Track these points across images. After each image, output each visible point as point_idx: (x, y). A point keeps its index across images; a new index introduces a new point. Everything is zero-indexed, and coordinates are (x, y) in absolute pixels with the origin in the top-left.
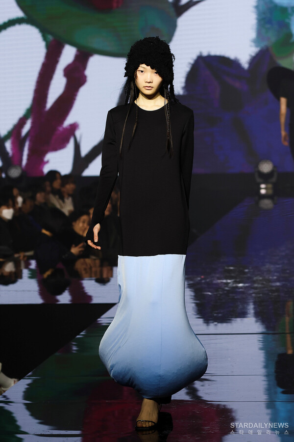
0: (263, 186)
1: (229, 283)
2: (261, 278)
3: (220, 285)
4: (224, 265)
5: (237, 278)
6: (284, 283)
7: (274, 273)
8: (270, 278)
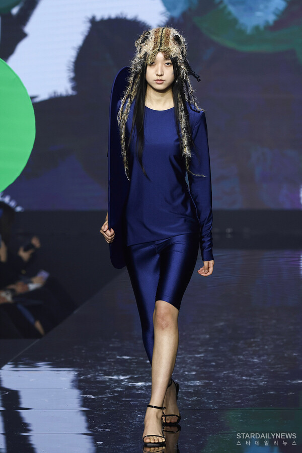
3: (108, 384)
4: (115, 353)
5: (134, 374)
6: (207, 381)
7: (193, 365)
8: (186, 373)
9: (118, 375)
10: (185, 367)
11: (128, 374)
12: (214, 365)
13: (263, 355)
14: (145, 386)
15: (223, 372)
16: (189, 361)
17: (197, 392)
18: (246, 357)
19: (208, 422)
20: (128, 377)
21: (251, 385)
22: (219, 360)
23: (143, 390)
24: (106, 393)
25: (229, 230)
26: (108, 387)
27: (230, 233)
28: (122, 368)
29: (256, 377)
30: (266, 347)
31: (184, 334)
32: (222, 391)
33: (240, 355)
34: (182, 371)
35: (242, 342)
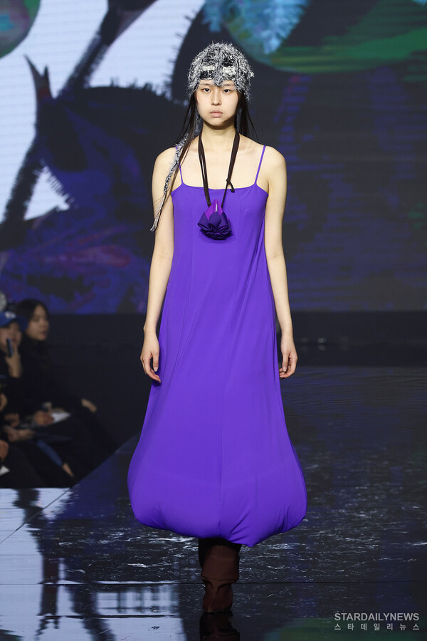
1: (184, 544)
3: (164, 548)
6: (298, 544)
12: (306, 522)
13: (372, 509)
15: (319, 531)
17: (284, 558)
18: (349, 511)
19: (301, 600)
21: (357, 549)
22: (314, 515)
24: (162, 561)
25: (321, 340)
26: (165, 553)
27: (323, 344)
29: (364, 537)
30: (376, 497)
32: (319, 557)
33: (342, 508)
35: (343, 490)
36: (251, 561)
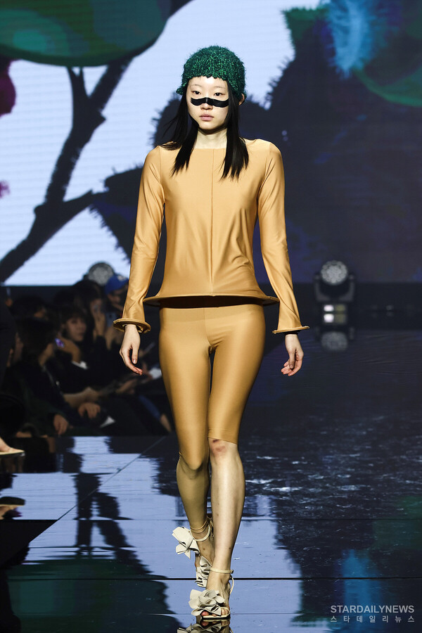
0: (328, 308)
1: (264, 485)
2: (322, 477)
4: (255, 452)
5: (277, 477)
6: (363, 486)
7: (347, 467)
8: (339, 476)
9: (259, 478)
10: (338, 469)
11: (271, 478)
12: (371, 467)
14: (290, 492)
15: (382, 475)
16: (342, 462)
17: (352, 498)
18: (410, 457)
19: (365, 534)
20: (270, 481)
22: (379, 460)
23: (288, 496)
25: (390, 307)
27: (391, 311)
28: (263, 470)
31: (337, 429)
32: (382, 497)
33: (402, 455)
34: (334, 473)
35: (405, 439)
36: (323, 501)
